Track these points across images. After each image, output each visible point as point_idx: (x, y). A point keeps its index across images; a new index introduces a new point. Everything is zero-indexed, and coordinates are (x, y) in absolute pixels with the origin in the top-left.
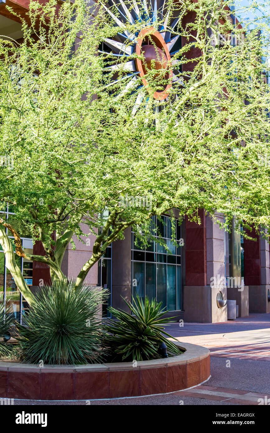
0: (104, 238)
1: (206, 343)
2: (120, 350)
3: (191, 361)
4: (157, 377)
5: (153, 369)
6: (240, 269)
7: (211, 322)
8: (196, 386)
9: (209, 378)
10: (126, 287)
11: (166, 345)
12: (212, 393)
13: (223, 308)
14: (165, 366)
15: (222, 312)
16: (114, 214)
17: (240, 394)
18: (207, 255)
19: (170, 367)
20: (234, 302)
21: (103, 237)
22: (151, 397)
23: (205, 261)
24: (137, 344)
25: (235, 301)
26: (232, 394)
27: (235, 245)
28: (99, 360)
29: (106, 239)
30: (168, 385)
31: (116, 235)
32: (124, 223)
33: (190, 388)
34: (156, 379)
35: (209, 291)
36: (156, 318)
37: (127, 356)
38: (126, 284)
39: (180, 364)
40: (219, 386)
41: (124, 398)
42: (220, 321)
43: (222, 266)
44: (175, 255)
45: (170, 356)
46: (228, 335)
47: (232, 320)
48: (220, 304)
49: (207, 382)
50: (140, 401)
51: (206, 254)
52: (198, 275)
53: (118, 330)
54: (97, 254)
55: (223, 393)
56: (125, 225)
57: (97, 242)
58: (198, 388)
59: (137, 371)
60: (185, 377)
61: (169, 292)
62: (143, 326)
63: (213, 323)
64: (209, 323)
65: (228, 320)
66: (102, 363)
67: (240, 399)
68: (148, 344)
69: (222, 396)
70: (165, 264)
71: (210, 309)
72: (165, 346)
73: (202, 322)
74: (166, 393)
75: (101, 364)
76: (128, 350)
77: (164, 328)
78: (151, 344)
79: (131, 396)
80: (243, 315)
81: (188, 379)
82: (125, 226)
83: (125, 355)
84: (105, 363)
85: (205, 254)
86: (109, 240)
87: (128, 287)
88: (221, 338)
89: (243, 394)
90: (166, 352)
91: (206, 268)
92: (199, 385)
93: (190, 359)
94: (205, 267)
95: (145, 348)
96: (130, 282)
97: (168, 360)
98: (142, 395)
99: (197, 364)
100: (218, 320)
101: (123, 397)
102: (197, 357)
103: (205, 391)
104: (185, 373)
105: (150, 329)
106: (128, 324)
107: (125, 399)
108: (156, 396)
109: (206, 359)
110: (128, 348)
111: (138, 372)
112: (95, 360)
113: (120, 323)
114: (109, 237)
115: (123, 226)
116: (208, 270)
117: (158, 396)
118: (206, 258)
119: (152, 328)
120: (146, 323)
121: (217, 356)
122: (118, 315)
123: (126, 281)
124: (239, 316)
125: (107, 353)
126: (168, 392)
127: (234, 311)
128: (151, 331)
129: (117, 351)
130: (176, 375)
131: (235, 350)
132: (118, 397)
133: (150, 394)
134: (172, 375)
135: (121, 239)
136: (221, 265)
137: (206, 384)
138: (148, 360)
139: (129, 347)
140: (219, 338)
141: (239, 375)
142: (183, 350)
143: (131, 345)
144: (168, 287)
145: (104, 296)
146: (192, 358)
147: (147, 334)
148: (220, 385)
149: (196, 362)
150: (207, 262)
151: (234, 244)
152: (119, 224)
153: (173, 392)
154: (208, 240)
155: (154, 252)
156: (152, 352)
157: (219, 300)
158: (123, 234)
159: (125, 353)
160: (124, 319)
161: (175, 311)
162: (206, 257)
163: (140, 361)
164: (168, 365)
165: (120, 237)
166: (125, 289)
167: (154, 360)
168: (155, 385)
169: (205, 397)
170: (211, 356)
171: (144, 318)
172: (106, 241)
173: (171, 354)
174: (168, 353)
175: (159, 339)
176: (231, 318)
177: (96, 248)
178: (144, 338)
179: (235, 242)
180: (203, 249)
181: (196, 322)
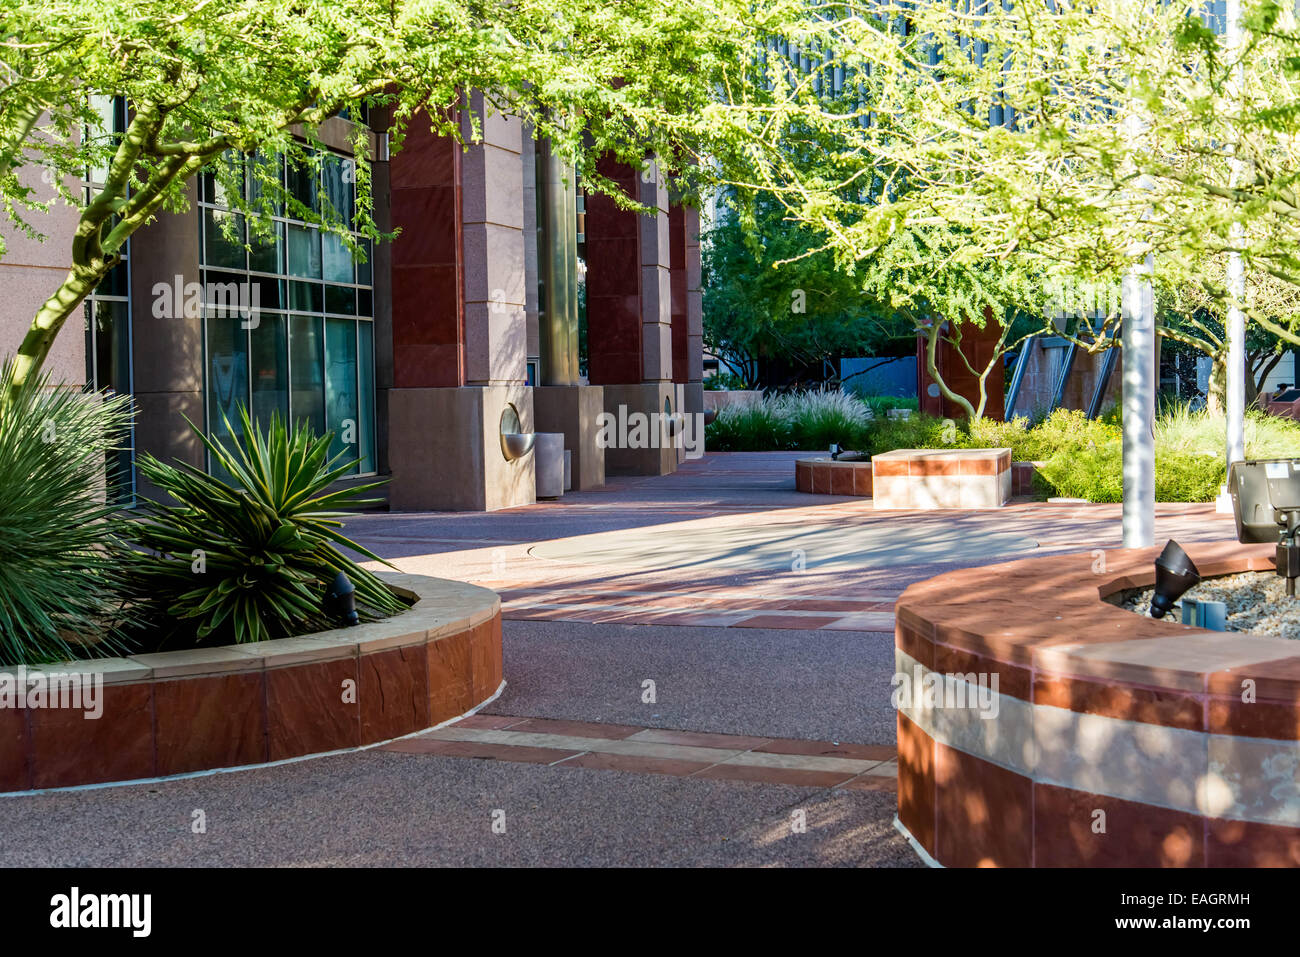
0: (114, 205)
1: (472, 575)
2: (185, 606)
3: (442, 632)
4: (323, 695)
5: (310, 666)
6: (574, 329)
7: (483, 508)
8: (459, 718)
9: (499, 691)
10: (183, 399)
11: (352, 582)
12: (517, 739)
13: (523, 460)
14: (353, 653)
15: (518, 475)
16: (149, 116)
17: (612, 738)
18: (467, 280)
19: (369, 657)
20: (557, 439)
21: (111, 200)
22: (305, 763)
23: (460, 302)
24: (249, 583)
25: (560, 437)
26: (583, 739)
27: (559, 248)
28: (114, 646)
29: (123, 209)
30: (364, 720)
31: (159, 197)
32: (189, 147)
33: (440, 726)
34: (322, 699)
35: (476, 403)
36: (313, 490)
37: (214, 624)
38: (183, 386)
39: (405, 643)
40: (538, 714)
41: (211, 772)
42: (512, 505)
43: (518, 318)
44: (353, 286)
45: (366, 619)
46: (543, 549)
47: (552, 499)
48: (513, 448)
49: (495, 704)
50: (268, 778)
51: (463, 277)
52: (436, 349)
53: (175, 535)
54: (89, 264)
55: (553, 736)
56: (194, 153)
57: (86, 223)
58: (468, 724)
59: (255, 675)
60: (422, 690)
61: (334, 412)
62: (266, 519)
63: (487, 510)
64: (476, 510)
65: (539, 499)
66: (124, 655)
67: (614, 755)
68: (285, 581)
69: (551, 745)
70: (316, 319)
71: (478, 466)
72: (347, 587)
73: (452, 510)
74: (356, 746)
75: (120, 659)
76: (214, 608)
77: (343, 525)
78: (300, 579)
79: (237, 765)
80: (585, 483)
81: (432, 695)
82: (193, 161)
83: (208, 624)
84: (137, 653)
85: (458, 278)
86: (134, 210)
87: (193, 397)
88: (523, 559)
89: (621, 736)
90: (350, 607)
91: (464, 325)
92: (470, 713)
93: (438, 625)
94: (459, 321)
95: (279, 597)
96: (197, 380)
97: (362, 635)
98: (275, 760)
99: (460, 644)
100: (504, 500)
101: (207, 769)
102: (458, 619)
103: (491, 732)
104: (421, 675)
105: (293, 529)
106: (213, 515)
107: (217, 777)
108: (324, 759)
109: (489, 626)
110: (216, 596)
111: (261, 680)
112: (100, 645)
113: (182, 512)
114: (132, 202)
115: (185, 156)
116: (470, 333)
117: (331, 757)
118: (463, 290)
119: (299, 523)
120: (278, 508)
121: (517, 617)
122: (177, 483)
123: (181, 377)
124: (575, 488)
125: (140, 617)
126: (363, 744)
127: (559, 468)
128: (298, 534)
129: (176, 610)
130: (390, 683)
131: (576, 596)
132: (188, 770)
133: (303, 755)
134: (376, 683)
135: (177, 210)
136: (514, 316)
137: (493, 710)
138: (288, 636)
139: (222, 595)
140: (517, 560)
141: (600, 676)
142: (407, 600)
143: (226, 587)
144: (330, 395)
145: (115, 420)
146: (444, 622)
147: (282, 544)
148: (541, 710)
149: (456, 638)
150: (467, 307)
151: (556, 244)
152: (170, 152)
153: (384, 743)
154: (468, 230)
155: (279, 276)
156: (302, 609)
157: (508, 432)
158: (183, 191)
159: (206, 618)
160: (195, 497)
161: (356, 476)
162: (463, 285)
163: (260, 640)
164: (362, 649)
165: (170, 200)
166: (179, 404)
167: (311, 636)
168: (320, 722)
169: (494, 755)
170: (505, 616)
171: (269, 491)
172: (123, 214)
173: (370, 612)
174: (357, 610)
175: (324, 562)
176: (549, 491)
177: (84, 245)
178: (271, 562)
179: (559, 240)
180: (453, 259)
181: (433, 510)
